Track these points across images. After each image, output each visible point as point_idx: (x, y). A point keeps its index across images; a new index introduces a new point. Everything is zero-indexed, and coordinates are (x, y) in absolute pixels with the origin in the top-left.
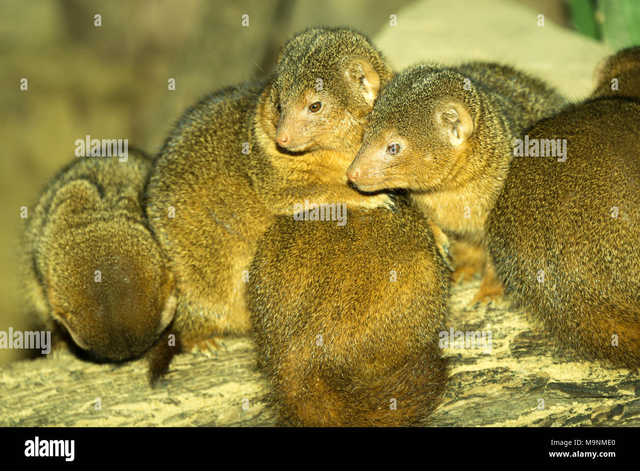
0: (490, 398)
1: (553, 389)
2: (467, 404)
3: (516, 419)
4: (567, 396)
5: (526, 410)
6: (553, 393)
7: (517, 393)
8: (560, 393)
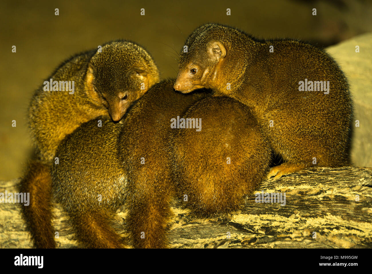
0: (203, 225)
1: (231, 225)
2: (192, 226)
3: (216, 238)
4: (236, 229)
5: (220, 234)
6: (230, 227)
7: (215, 225)
8: (233, 228)
